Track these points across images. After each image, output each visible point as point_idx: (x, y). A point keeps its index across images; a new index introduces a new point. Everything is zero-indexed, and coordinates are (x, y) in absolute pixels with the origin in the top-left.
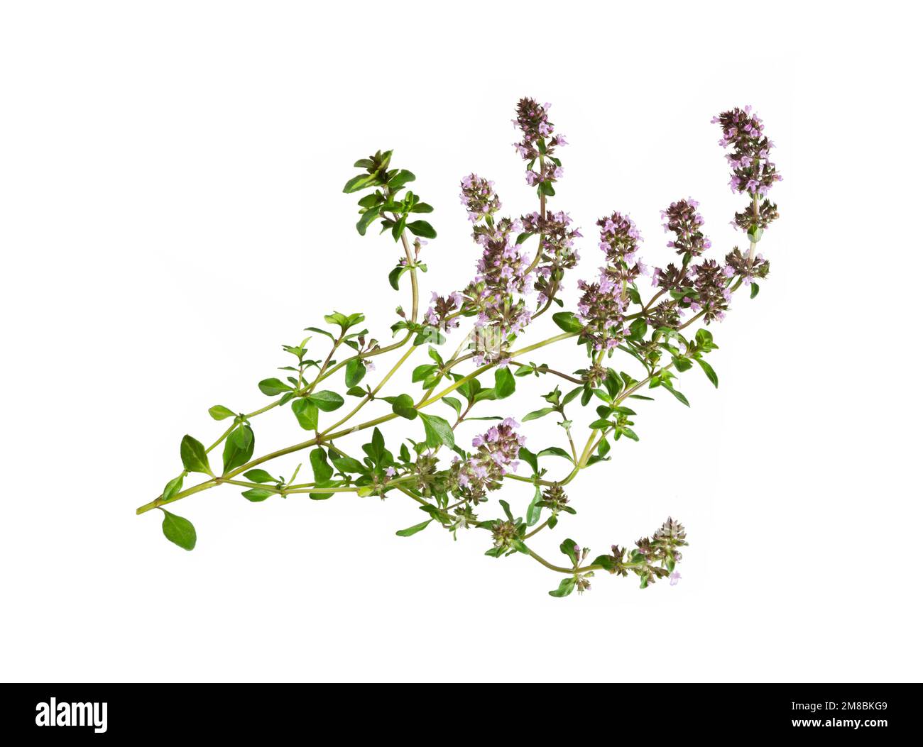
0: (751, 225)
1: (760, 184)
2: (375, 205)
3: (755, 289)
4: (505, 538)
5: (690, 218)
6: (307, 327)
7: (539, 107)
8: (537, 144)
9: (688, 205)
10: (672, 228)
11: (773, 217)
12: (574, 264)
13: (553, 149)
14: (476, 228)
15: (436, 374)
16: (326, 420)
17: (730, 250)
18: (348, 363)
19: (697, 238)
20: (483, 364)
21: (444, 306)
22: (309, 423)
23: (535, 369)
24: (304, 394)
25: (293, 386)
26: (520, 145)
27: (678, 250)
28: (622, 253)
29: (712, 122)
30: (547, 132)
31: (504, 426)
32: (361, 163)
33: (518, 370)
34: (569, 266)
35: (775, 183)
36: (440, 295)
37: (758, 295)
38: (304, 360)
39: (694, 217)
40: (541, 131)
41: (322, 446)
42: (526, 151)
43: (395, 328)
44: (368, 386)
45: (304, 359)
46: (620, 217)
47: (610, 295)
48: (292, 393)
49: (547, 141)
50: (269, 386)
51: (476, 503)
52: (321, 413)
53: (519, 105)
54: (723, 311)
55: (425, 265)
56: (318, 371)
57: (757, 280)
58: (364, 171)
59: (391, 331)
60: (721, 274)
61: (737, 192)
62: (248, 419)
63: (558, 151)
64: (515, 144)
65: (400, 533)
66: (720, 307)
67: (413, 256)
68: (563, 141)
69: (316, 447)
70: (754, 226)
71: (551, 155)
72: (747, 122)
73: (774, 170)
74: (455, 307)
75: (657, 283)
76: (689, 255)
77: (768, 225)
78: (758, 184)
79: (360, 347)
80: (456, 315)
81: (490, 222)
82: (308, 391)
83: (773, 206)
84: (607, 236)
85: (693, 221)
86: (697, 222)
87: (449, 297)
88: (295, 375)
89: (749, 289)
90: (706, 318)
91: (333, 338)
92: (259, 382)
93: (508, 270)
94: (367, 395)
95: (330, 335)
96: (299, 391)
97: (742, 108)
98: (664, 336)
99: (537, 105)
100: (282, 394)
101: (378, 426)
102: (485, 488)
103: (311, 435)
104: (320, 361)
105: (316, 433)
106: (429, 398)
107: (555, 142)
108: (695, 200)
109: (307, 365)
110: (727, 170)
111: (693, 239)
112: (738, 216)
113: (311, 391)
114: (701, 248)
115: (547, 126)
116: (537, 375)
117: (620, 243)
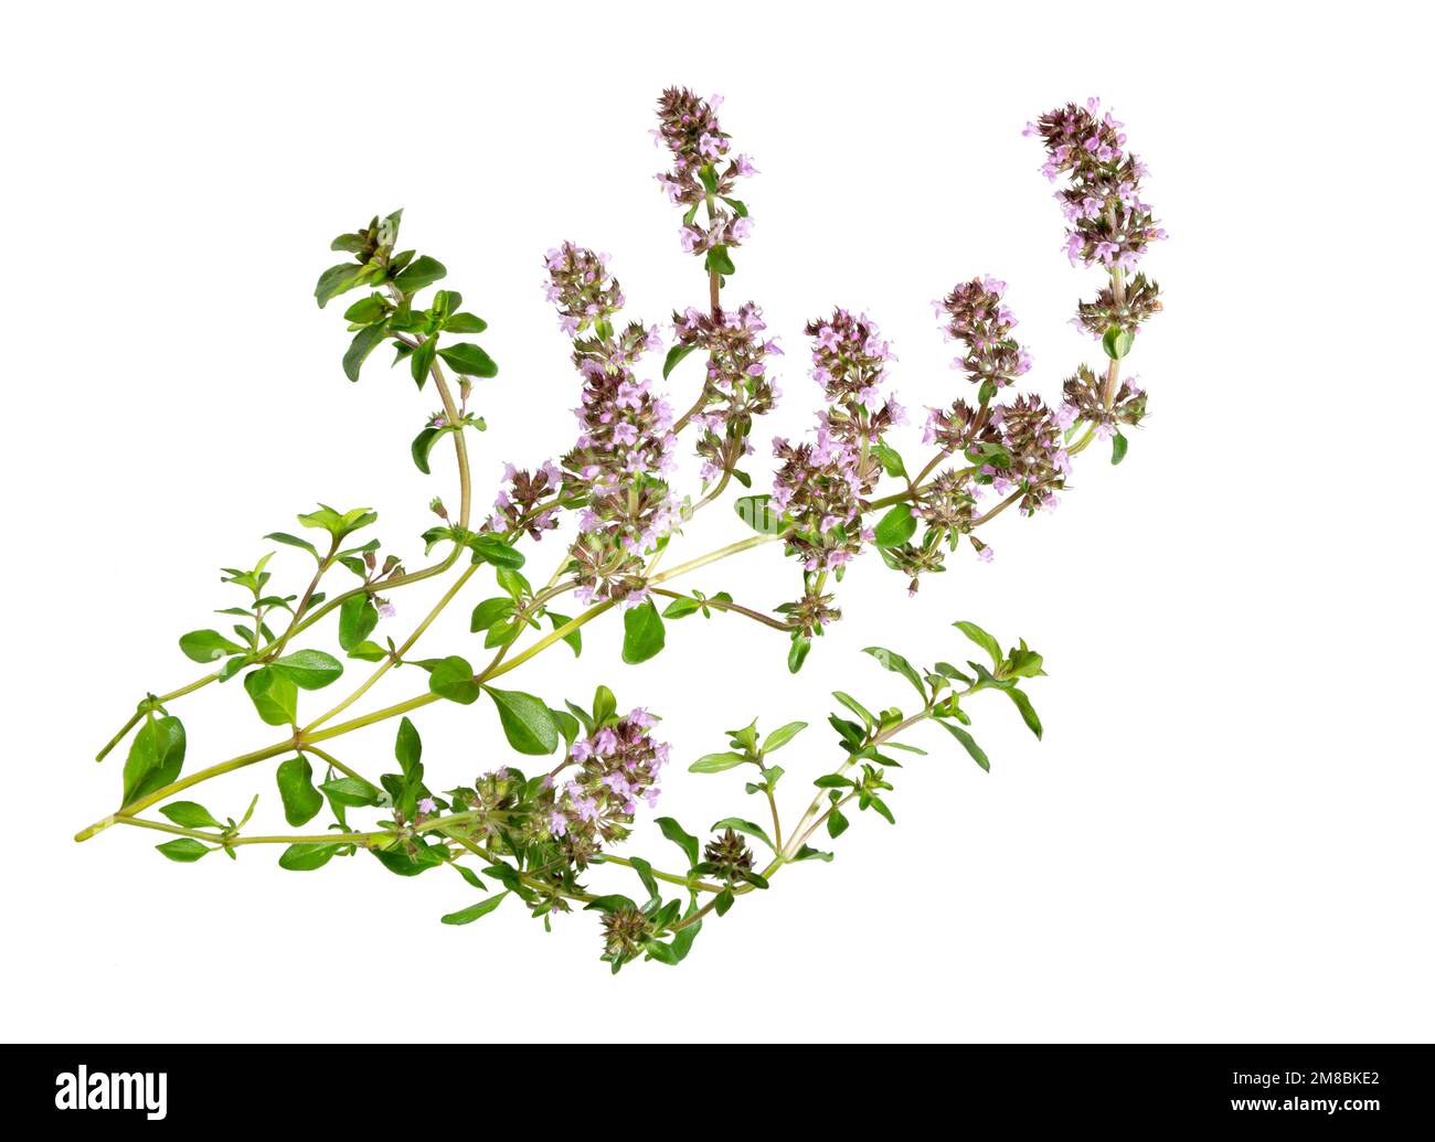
0: (1109, 325)
1: (1121, 250)
2: (375, 320)
3: (1121, 445)
4: (624, 941)
5: (989, 314)
6: (267, 534)
7: (702, 105)
8: (700, 175)
9: (985, 290)
10: (958, 334)
11: (1149, 308)
12: (770, 405)
13: (731, 185)
14: (579, 344)
15: (511, 620)
16: (310, 705)
17: (1071, 372)
18: (344, 601)
19: (1007, 352)
20: (593, 602)
21: (528, 488)
22: (280, 711)
23: (703, 603)
24: (267, 659)
25: (243, 643)
26: (669, 177)
27: (972, 374)
28: (856, 387)
29: (1025, 133)
30: (715, 153)
31: (630, 724)
32: (343, 242)
33: (670, 607)
34: (760, 410)
35: (1151, 245)
36: (520, 469)
37: (1126, 456)
38: (262, 596)
39: (997, 313)
40: (703, 150)
41: (304, 752)
42: (679, 189)
43: (431, 537)
44: (389, 639)
45: (264, 595)
46: (848, 317)
47: (834, 467)
48: (243, 659)
49: (721, 169)
50: (198, 644)
51: (582, 867)
52: (302, 693)
53: (663, 101)
54: (1056, 492)
55: (482, 418)
56: (291, 617)
57: (1125, 429)
58: (350, 258)
59: (424, 541)
60: (1048, 423)
61: (1080, 263)
62: (164, 705)
63: (741, 188)
64: (659, 176)
65: (448, 919)
66: (1051, 483)
67: (458, 403)
68: (749, 168)
69: (292, 755)
70: (1115, 327)
71: (726, 196)
72: (1091, 131)
73: (1148, 218)
74: (549, 492)
75: (933, 438)
76: (991, 384)
77: (1141, 325)
78: (1116, 248)
79: (368, 571)
80: (551, 508)
81: (605, 332)
82: (274, 652)
83: (1151, 286)
84: (824, 357)
85: (995, 320)
86: (1002, 322)
87: (538, 472)
88: (250, 623)
89: (1108, 448)
90: (1023, 506)
91: (316, 556)
92: (181, 636)
93: (627, 429)
94: (387, 658)
95: (309, 547)
96: (256, 654)
97: (1081, 104)
98: (949, 537)
99: (697, 100)
100: (225, 659)
101: (408, 714)
102: (598, 838)
103: (284, 733)
104: (294, 597)
105: (295, 728)
106: (500, 664)
107: (734, 169)
108: (999, 278)
109: (267, 606)
110: (1060, 221)
111: (999, 353)
112: (1083, 307)
113: (278, 653)
114: (1011, 370)
115: (716, 141)
116: (707, 615)
117: (850, 367)
